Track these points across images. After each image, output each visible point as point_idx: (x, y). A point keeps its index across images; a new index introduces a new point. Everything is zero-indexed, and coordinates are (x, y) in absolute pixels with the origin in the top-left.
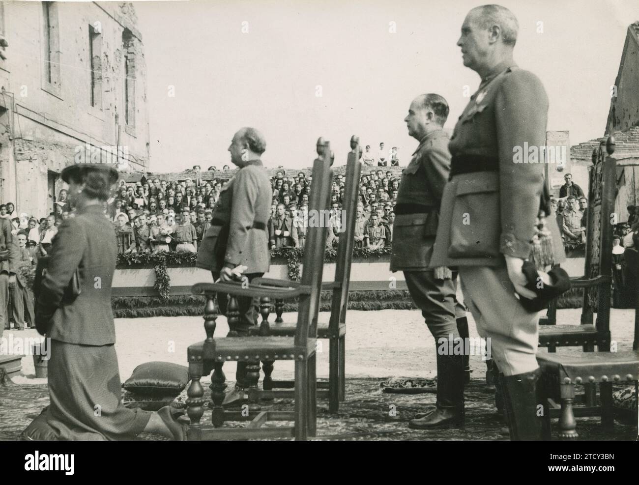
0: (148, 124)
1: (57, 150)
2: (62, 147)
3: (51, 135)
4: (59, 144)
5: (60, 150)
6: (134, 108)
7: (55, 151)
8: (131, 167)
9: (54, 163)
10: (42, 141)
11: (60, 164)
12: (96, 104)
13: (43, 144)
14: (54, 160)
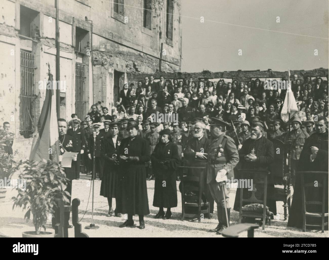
0: (181, 37)
1: (121, 57)
2: (124, 55)
3: (116, 48)
4: (122, 53)
5: (122, 57)
6: (172, 27)
7: (119, 58)
8: (169, 66)
9: (119, 66)
10: (111, 51)
11: (122, 66)
12: (147, 25)
13: (112, 53)
14: (118, 64)
